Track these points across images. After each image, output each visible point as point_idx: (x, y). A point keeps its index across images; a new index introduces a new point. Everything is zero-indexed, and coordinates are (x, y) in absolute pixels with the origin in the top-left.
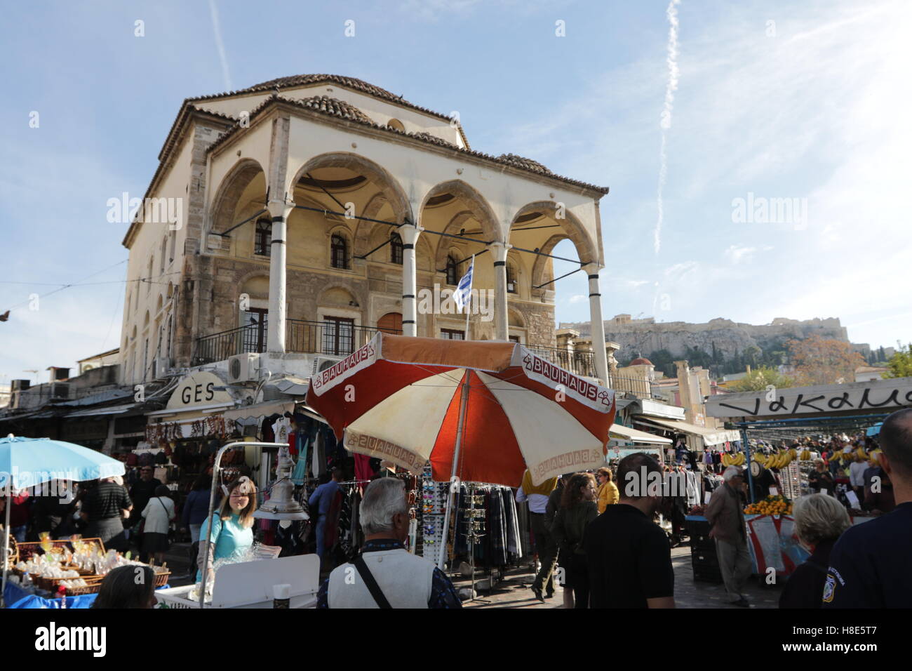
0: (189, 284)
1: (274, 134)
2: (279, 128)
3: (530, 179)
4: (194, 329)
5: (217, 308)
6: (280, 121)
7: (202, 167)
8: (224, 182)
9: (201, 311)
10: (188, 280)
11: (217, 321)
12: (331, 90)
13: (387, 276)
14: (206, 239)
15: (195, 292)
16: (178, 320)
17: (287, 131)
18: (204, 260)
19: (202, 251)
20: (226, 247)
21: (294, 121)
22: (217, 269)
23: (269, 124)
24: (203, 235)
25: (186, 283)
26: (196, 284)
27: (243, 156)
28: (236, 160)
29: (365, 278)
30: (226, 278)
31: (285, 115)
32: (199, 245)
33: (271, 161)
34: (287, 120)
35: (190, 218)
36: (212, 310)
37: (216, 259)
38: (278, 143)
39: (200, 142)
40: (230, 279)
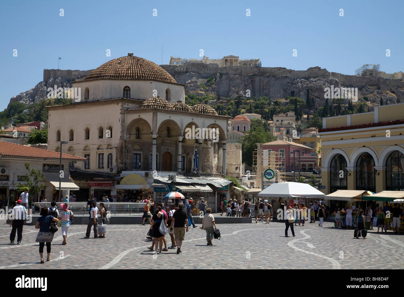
0: (122, 148)
1: (153, 116)
2: (155, 116)
3: (209, 118)
4: (124, 160)
5: (128, 154)
6: (155, 114)
7: (124, 115)
8: (132, 121)
9: (125, 155)
10: (122, 147)
11: (128, 158)
12: (151, 83)
13: (165, 141)
14: (126, 136)
15: (124, 150)
16: (118, 157)
17: (157, 116)
18: (126, 141)
19: (125, 138)
20: (130, 137)
21: (158, 113)
22: (128, 143)
23: (152, 113)
24: (125, 134)
25: (121, 148)
26: (124, 148)
27: (140, 117)
28: (138, 117)
29: (161, 143)
30: (130, 146)
31: (156, 112)
32: (124, 137)
33: (153, 123)
34: (157, 113)
35: (122, 130)
36: (127, 155)
37: (128, 141)
38: (155, 120)
39: (124, 107)
40: (131, 146)
